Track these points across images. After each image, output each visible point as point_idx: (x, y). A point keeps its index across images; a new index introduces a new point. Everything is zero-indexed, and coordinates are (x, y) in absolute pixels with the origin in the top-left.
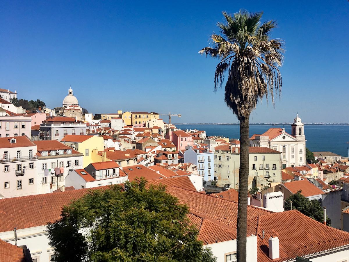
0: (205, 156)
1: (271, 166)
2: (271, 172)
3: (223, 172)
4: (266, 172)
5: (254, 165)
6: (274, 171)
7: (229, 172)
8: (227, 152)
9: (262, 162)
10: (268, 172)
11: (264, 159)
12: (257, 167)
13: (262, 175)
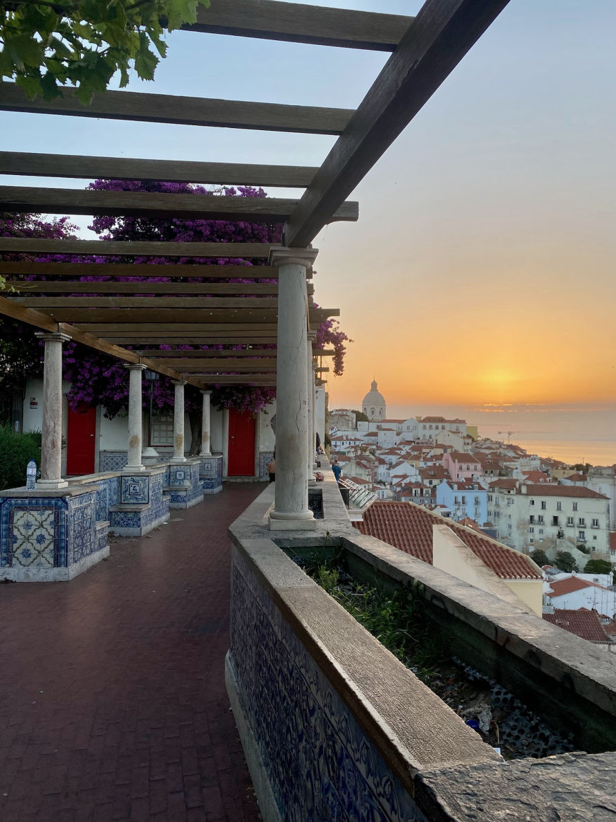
0: (470, 496)
1: (588, 522)
2: (589, 534)
3: (501, 526)
4: (580, 532)
5: (556, 519)
6: (596, 532)
7: (510, 526)
8: (509, 492)
9: (571, 514)
10: (584, 532)
11: (575, 509)
12: (563, 520)
13: (572, 536)
